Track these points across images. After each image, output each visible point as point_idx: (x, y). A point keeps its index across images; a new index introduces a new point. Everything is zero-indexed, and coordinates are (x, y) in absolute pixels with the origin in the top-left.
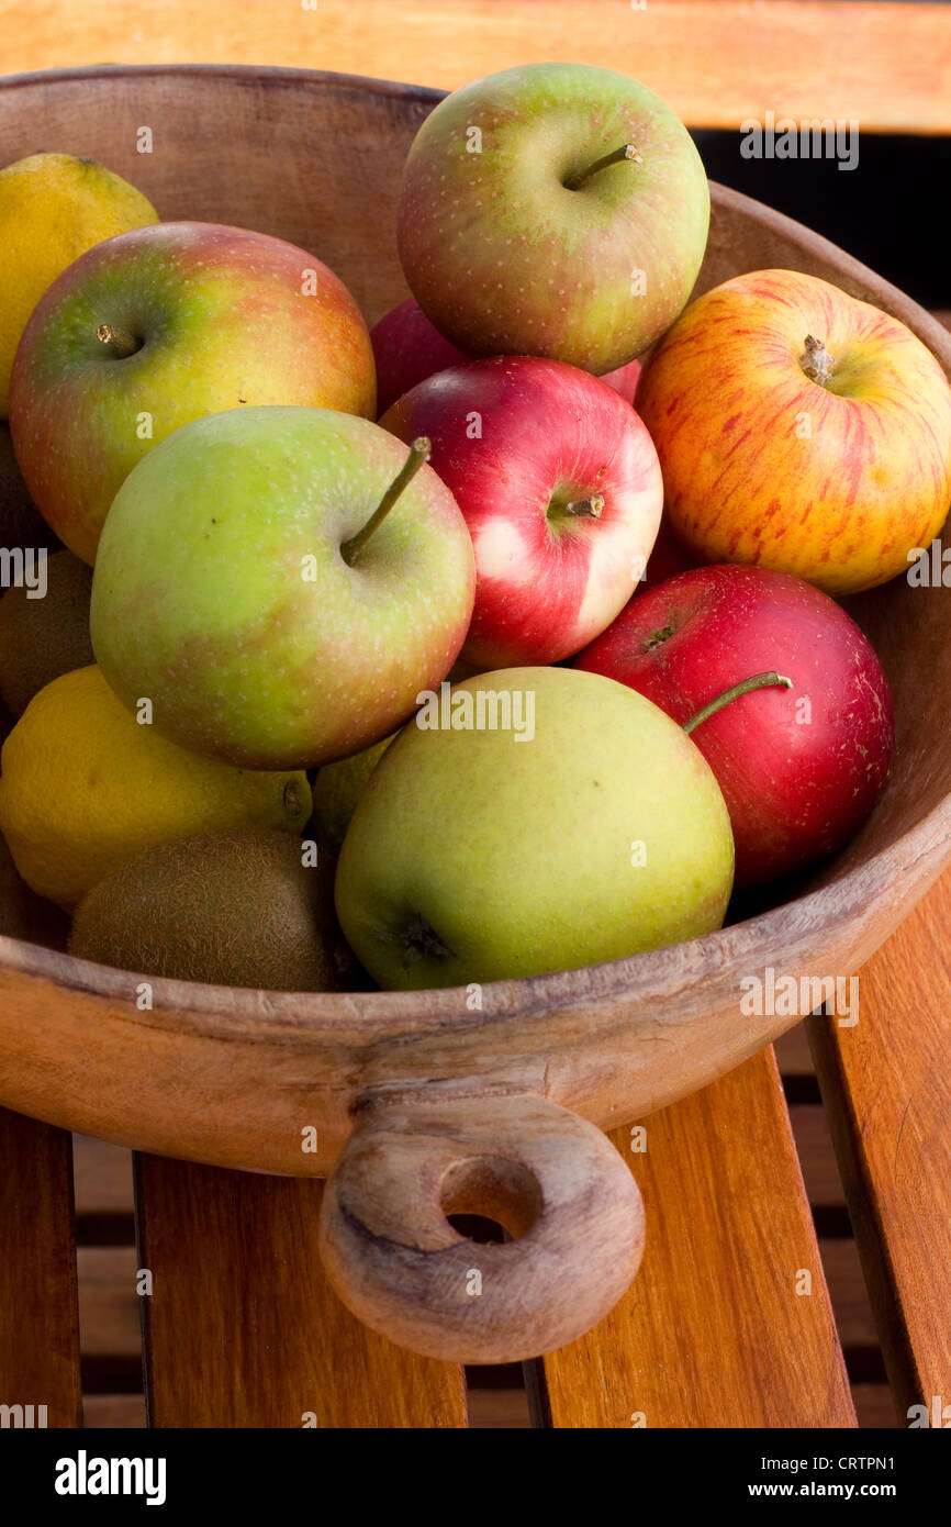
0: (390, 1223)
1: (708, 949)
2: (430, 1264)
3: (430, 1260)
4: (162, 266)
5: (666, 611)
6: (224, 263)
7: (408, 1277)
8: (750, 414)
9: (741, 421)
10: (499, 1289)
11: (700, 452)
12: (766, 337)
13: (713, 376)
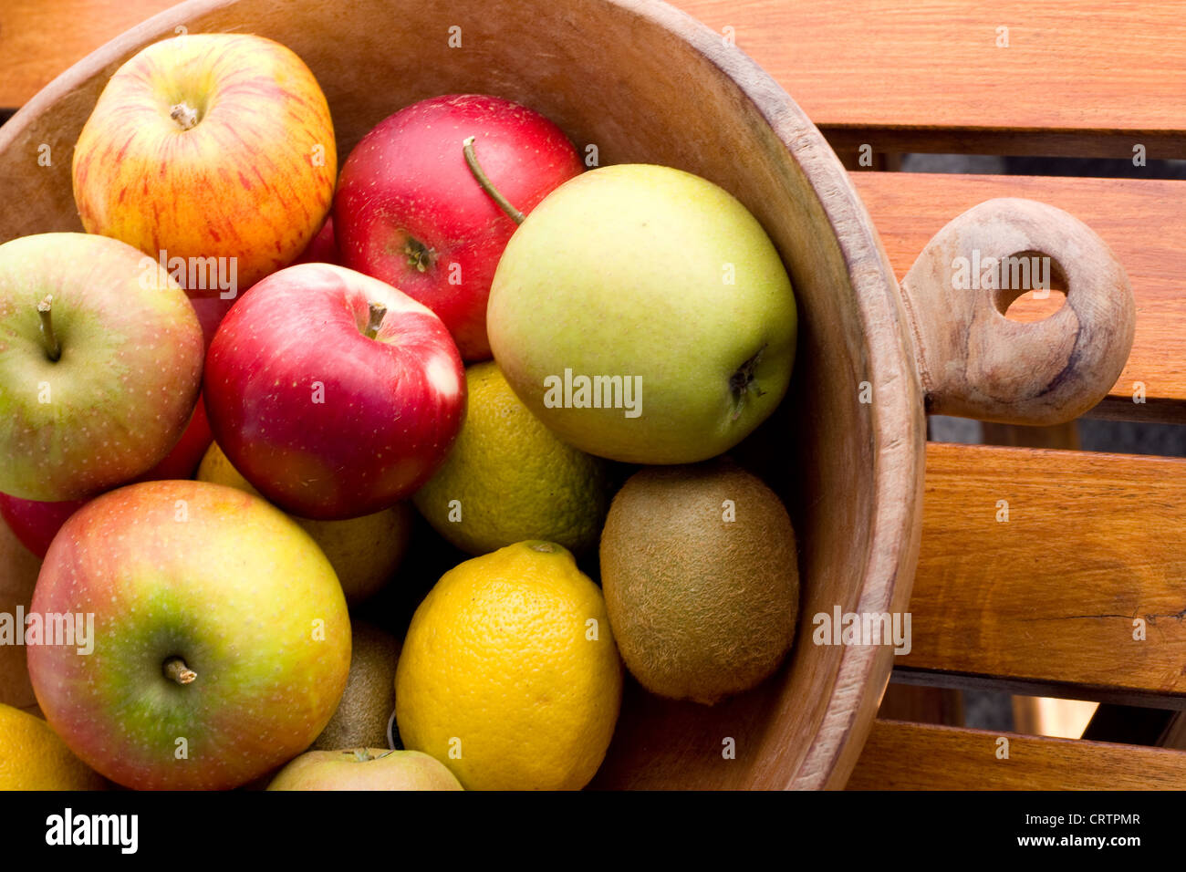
0: (1059, 354)
1: (805, 144)
2: (1088, 325)
3: (1086, 326)
4: (112, 634)
5: (388, 256)
6: (112, 578)
7: (1097, 342)
8: (240, 165)
9: (244, 173)
10: (1099, 280)
11: (258, 214)
12: (169, 149)
13: (202, 195)
